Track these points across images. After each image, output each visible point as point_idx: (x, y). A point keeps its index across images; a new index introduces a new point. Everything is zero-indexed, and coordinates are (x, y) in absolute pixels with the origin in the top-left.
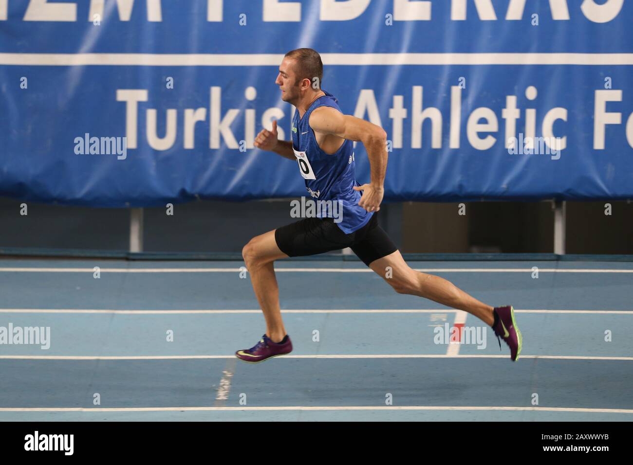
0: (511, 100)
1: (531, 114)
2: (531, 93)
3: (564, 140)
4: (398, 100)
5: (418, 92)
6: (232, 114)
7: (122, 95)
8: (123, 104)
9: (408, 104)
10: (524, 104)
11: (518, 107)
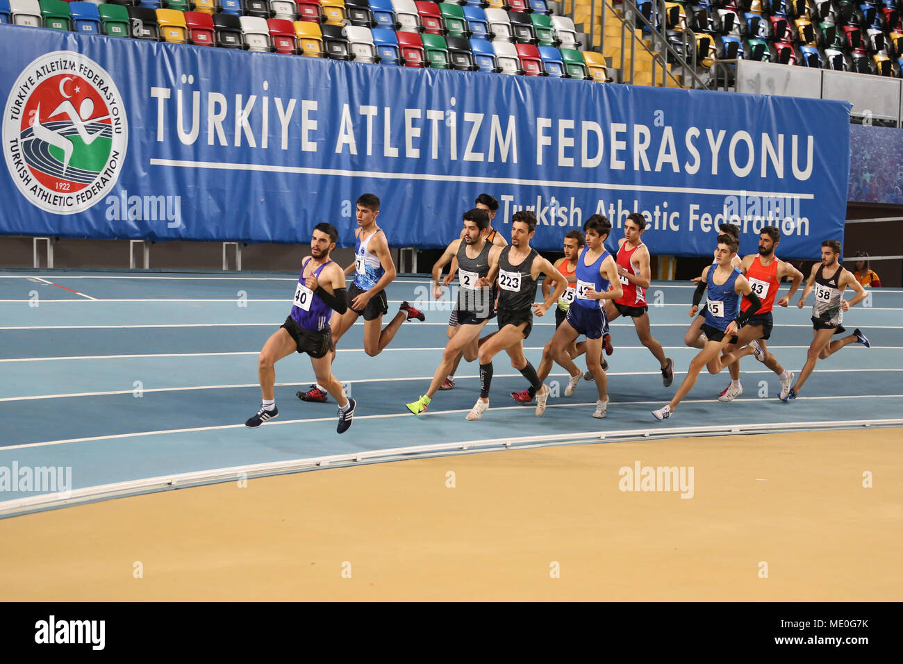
0: (657, 208)
1: (665, 214)
2: (665, 205)
3: (678, 226)
4: (612, 205)
5: (620, 202)
6: (546, 209)
7: (503, 198)
8: (504, 201)
9: (616, 208)
10: (662, 210)
11: (660, 211)
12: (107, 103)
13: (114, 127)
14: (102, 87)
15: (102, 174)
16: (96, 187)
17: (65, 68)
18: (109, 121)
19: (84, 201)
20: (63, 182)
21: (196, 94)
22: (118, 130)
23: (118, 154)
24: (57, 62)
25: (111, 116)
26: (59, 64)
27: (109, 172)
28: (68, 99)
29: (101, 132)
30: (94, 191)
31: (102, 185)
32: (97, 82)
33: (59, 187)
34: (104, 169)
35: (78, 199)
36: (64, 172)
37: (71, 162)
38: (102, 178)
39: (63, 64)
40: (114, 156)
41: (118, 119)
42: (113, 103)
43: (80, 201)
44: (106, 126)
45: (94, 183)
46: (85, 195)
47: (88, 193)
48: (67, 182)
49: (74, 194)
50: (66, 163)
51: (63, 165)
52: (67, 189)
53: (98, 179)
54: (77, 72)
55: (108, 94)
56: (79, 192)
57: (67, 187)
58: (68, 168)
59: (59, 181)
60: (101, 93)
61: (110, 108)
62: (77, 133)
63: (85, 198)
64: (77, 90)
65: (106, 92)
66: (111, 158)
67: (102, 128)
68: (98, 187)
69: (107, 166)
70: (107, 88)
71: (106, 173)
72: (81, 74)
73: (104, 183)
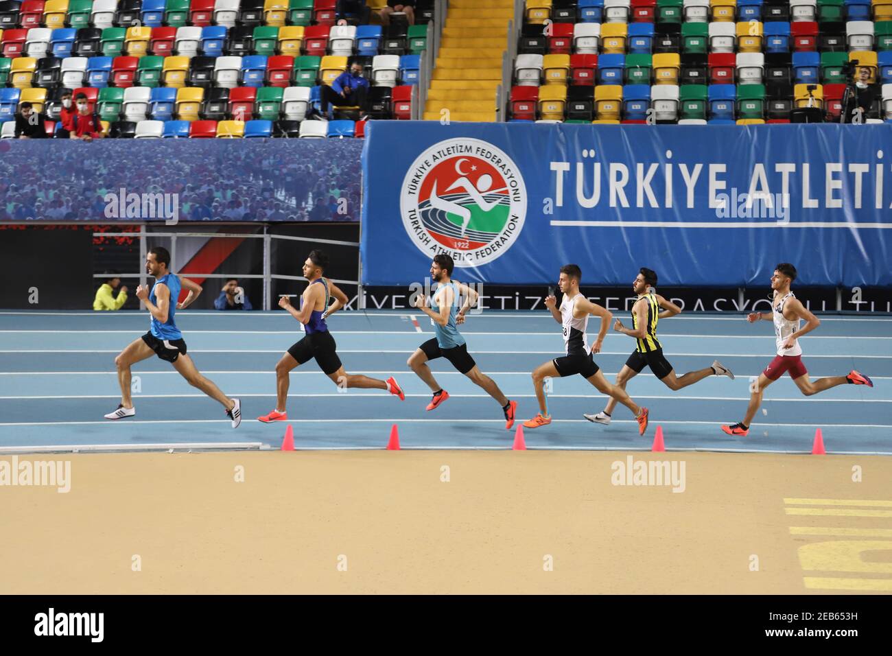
12: (505, 177)
13: (512, 196)
14: (500, 164)
15: (501, 234)
16: (495, 245)
17: (461, 152)
18: (507, 192)
19: (483, 257)
20: (462, 241)
21: (597, 166)
22: (516, 199)
23: (517, 218)
24: (453, 147)
25: (509, 188)
26: (455, 148)
27: (507, 233)
28: (464, 176)
29: (499, 201)
30: (493, 248)
31: (501, 243)
32: (495, 161)
33: (458, 246)
34: (504, 230)
35: (477, 255)
36: (462, 233)
37: (468, 226)
38: (501, 238)
39: (459, 148)
40: (512, 220)
41: (517, 190)
42: (511, 177)
43: (480, 257)
44: (504, 196)
45: (493, 242)
46: (484, 251)
47: (487, 250)
48: (466, 242)
49: (473, 251)
50: (464, 227)
51: (460, 229)
52: (467, 247)
53: (498, 239)
54: (473, 154)
55: (505, 170)
56: (479, 250)
57: (466, 245)
58: (466, 230)
59: (457, 241)
60: (500, 170)
61: (508, 182)
62: (475, 202)
63: (485, 254)
64: (474, 168)
65: (503, 168)
66: (509, 221)
67: (500, 198)
68: (498, 245)
69: (506, 227)
70: (505, 165)
71: (505, 233)
72: (478, 156)
73: (503, 242)
